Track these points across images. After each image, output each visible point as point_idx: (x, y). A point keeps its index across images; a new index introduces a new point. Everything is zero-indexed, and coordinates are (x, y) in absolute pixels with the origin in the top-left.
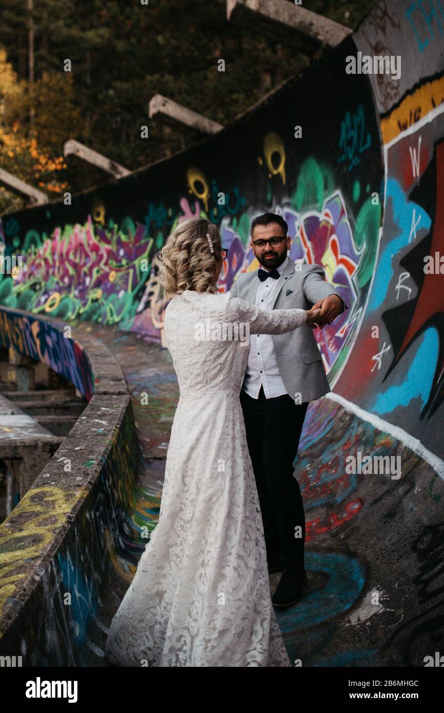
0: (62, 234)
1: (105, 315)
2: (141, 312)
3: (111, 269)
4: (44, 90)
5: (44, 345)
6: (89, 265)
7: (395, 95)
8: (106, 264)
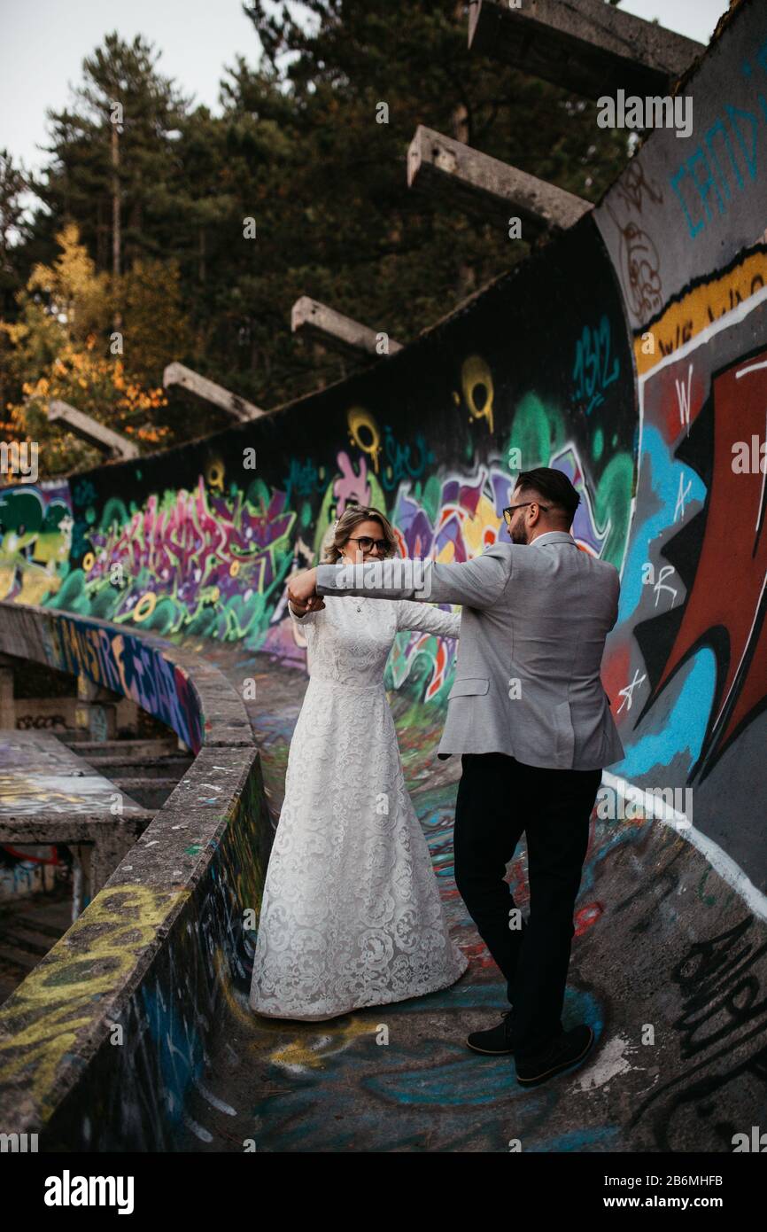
0: (160, 504)
1: (224, 628)
2: (277, 623)
3: (233, 557)
4: (135, 288)
5: (131, 670)
6: (200, 551)
7: (655, 303)
8: (226, 550)
